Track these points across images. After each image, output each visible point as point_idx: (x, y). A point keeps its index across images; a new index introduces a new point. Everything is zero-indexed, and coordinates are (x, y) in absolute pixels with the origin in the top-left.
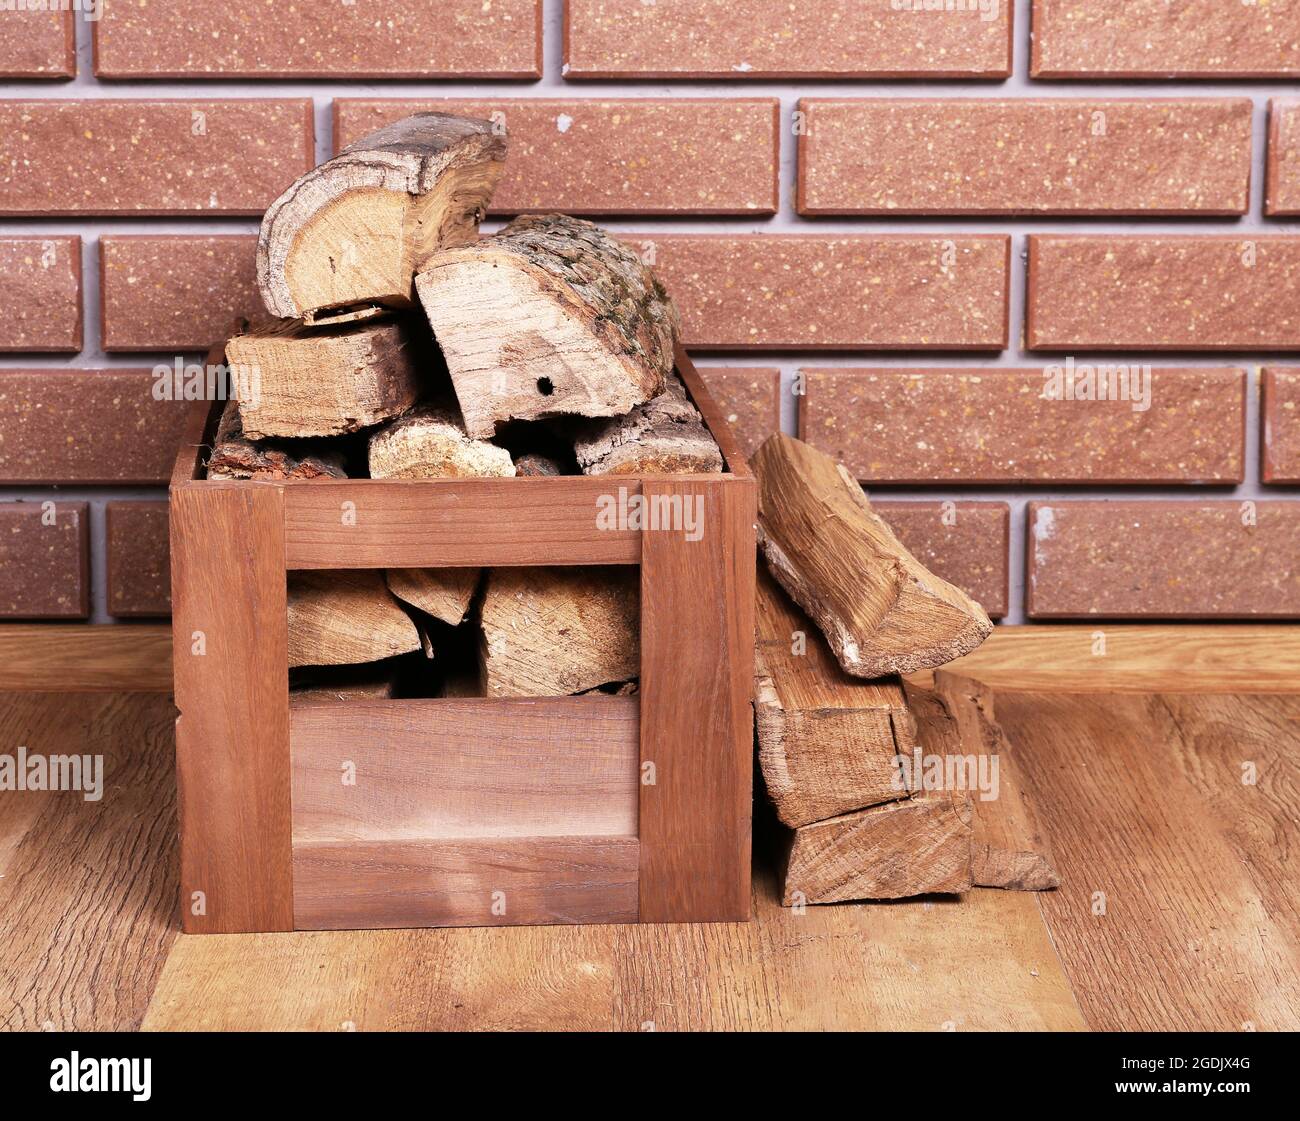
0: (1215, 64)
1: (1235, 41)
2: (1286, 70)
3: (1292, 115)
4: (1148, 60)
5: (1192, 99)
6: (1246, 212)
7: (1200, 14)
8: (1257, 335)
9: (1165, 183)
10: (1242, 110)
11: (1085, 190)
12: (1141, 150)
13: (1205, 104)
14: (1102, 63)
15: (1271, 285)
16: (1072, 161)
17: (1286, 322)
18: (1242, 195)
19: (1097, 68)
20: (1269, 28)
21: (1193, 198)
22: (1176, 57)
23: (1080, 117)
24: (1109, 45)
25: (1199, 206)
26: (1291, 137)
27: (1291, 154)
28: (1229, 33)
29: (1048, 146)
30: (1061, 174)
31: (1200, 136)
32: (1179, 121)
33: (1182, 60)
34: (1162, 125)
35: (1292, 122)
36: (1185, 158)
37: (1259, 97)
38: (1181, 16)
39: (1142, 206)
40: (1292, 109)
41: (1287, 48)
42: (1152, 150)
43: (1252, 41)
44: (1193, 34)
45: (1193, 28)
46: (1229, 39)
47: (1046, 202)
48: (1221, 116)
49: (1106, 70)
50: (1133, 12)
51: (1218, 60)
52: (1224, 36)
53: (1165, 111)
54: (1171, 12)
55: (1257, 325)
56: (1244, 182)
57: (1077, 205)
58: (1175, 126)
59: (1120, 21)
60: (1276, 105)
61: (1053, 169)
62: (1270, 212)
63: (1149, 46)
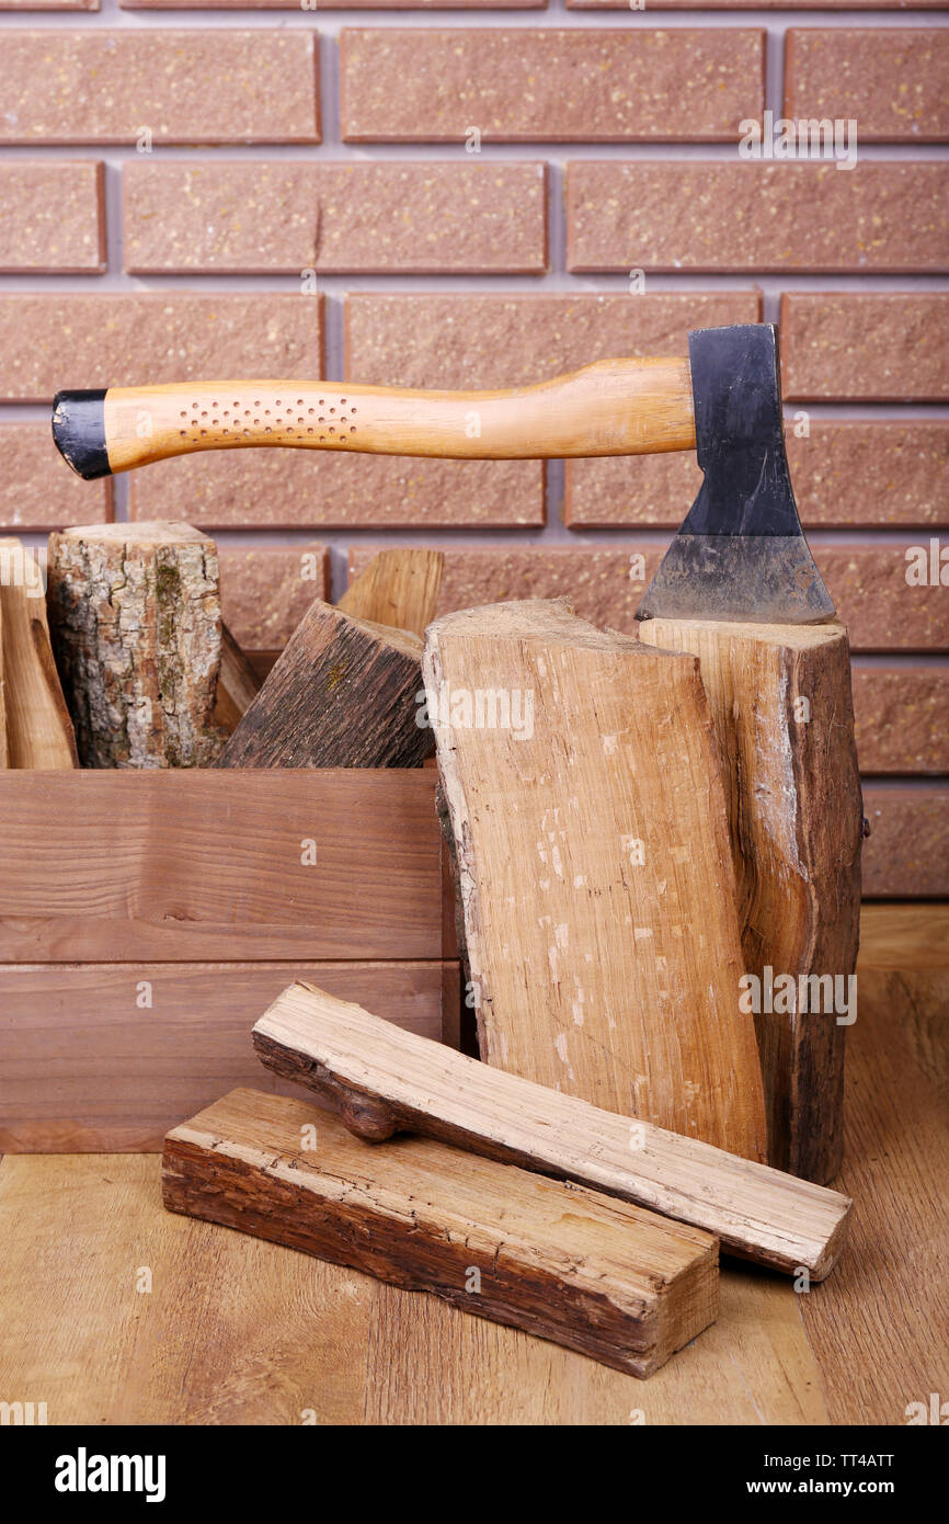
4: (886, 385)
7: (934, 343)
9: (903, 499)
11: (829, 504)
12: (881, 469)
13: (938, 426)
16: (818, 478)
21: (928, 513)
22: (913, 383)
23: (825, 438)
24: (851, 371)
25: (934, 520)
32: (915, 442)
33: (918, 385)
34: (900, 445)
36: (921, 475)
38: (917, 345)
39: (882, 520)
42: (891, 468)
44: (927, 362)
45: (928, 356)
50: (872, 341)
53: (902, 433)
54: (907, 341)
58: (912, 446)
59: (862, 349)
63: (887, 373)
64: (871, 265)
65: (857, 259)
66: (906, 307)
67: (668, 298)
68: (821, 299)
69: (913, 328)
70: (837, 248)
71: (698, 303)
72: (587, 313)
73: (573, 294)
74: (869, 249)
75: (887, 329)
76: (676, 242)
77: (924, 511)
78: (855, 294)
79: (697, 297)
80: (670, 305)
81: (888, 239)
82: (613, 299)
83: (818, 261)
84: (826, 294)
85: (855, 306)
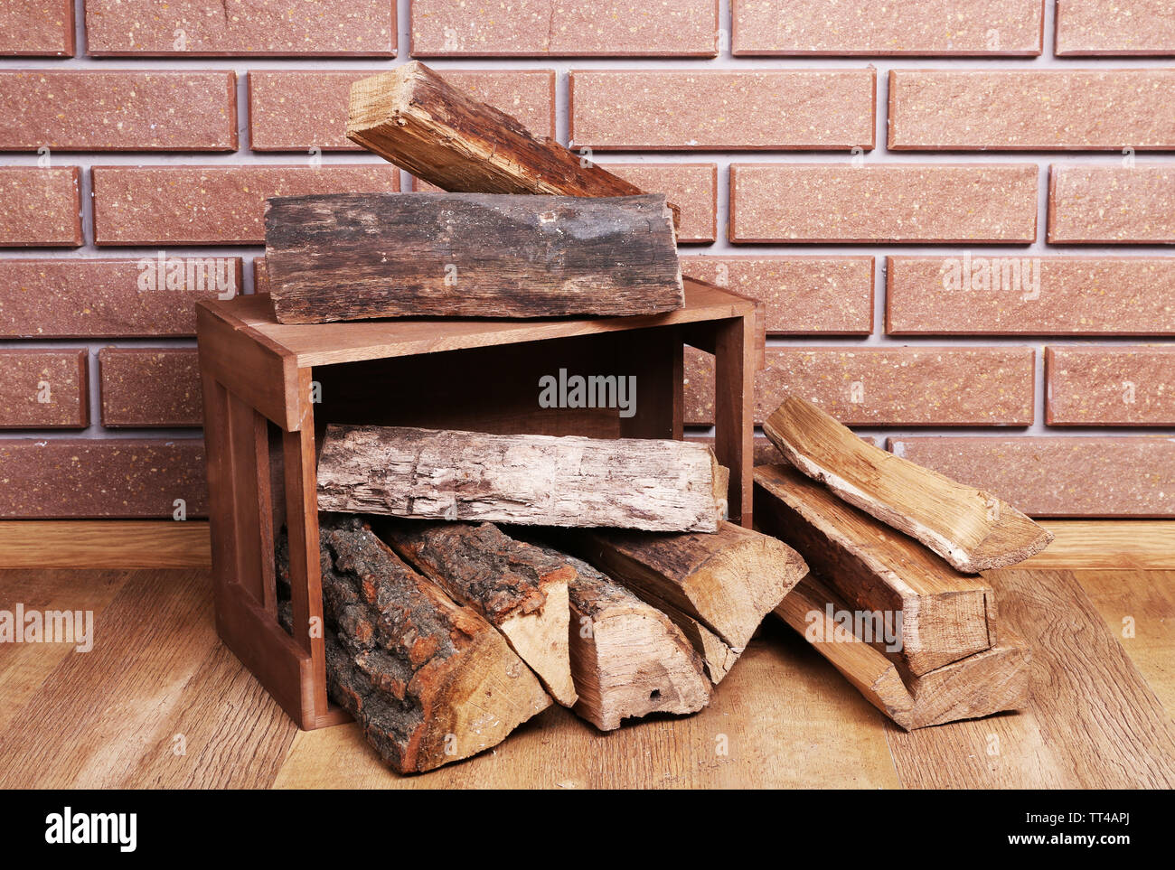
0: (1013, 141)
1: (1026, 125)
2: (1061, 145)
3: (1065, 176)
4: (967, 138)
5: (998, 165)
6: (1034, 241)
7: (1002, 107)
8: (1042, 325)
9: (979, 221)
10: (1032, 172)
11: (925, 226)
12: (963, 199)
13: (1006, 168)
14: (936, 141)
15: (1052, 291)
16: (917, 207)
17: (1062, 316)
18: (1031, 230)
19: (933, 144)
20: (1049, 117)
21: (999, 231)
22: (987, 136)
23: (922, 177)
24: (941, 128)
25: (1002, 237)
26: (1064, 191)
27: (1064, 202)
28: (1022, 120)
29: (900, 197)
30: (909, 215)
31: (1003, 190)
32: (988, 179)
33: (990, 138)
34: (977, 182)
35: (1065, 180)
36: (992, 205)
37: (1042, 163)
38: (990, 108)
39: (964, 237)
40: (1065, 172)
41: (1062, 130)
42: (970, 199)
43: (1038, 125)
44: (998, 121)
45: (998, 116)
46: (1022, 124)
47: (900, 234)
48: (1018, 176)
49: (939, 144)
50: (957, 105)
51: (1015, 138)
52: (1018, 122)
53: (979, 173)
54: (983, 105)
55: (1042, 318)
56: (1033, 221)
57: (920, 237)
58: (987, 183)
59: (948, 112)
60: (1054, 169)
61: (904, 212)
62: (1051, 241)
63: (968, 129)
64: (956, 49)
65: (946, 44)
66: (982, 80)
67: (806, 74)
68: (919, 74)
69: (987, 95)
70: (932, 36)
71: (829, 78)
72: (747, 84)
73: (737, 71)
74: (954, 37)
75: (967, 97)
76: (811, 33)
77: (996, 230)
78: (945, 71)
79: (828, 73)
80: (808, 79)
81: (969, 30)
82: (765, 75)
83: (918, 46)
84: (923, 71)
85: (944, 80)
